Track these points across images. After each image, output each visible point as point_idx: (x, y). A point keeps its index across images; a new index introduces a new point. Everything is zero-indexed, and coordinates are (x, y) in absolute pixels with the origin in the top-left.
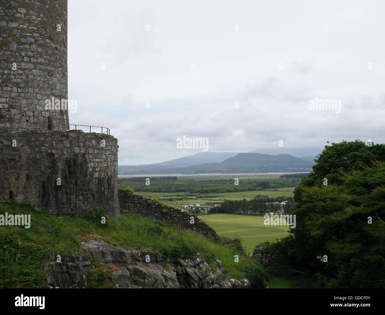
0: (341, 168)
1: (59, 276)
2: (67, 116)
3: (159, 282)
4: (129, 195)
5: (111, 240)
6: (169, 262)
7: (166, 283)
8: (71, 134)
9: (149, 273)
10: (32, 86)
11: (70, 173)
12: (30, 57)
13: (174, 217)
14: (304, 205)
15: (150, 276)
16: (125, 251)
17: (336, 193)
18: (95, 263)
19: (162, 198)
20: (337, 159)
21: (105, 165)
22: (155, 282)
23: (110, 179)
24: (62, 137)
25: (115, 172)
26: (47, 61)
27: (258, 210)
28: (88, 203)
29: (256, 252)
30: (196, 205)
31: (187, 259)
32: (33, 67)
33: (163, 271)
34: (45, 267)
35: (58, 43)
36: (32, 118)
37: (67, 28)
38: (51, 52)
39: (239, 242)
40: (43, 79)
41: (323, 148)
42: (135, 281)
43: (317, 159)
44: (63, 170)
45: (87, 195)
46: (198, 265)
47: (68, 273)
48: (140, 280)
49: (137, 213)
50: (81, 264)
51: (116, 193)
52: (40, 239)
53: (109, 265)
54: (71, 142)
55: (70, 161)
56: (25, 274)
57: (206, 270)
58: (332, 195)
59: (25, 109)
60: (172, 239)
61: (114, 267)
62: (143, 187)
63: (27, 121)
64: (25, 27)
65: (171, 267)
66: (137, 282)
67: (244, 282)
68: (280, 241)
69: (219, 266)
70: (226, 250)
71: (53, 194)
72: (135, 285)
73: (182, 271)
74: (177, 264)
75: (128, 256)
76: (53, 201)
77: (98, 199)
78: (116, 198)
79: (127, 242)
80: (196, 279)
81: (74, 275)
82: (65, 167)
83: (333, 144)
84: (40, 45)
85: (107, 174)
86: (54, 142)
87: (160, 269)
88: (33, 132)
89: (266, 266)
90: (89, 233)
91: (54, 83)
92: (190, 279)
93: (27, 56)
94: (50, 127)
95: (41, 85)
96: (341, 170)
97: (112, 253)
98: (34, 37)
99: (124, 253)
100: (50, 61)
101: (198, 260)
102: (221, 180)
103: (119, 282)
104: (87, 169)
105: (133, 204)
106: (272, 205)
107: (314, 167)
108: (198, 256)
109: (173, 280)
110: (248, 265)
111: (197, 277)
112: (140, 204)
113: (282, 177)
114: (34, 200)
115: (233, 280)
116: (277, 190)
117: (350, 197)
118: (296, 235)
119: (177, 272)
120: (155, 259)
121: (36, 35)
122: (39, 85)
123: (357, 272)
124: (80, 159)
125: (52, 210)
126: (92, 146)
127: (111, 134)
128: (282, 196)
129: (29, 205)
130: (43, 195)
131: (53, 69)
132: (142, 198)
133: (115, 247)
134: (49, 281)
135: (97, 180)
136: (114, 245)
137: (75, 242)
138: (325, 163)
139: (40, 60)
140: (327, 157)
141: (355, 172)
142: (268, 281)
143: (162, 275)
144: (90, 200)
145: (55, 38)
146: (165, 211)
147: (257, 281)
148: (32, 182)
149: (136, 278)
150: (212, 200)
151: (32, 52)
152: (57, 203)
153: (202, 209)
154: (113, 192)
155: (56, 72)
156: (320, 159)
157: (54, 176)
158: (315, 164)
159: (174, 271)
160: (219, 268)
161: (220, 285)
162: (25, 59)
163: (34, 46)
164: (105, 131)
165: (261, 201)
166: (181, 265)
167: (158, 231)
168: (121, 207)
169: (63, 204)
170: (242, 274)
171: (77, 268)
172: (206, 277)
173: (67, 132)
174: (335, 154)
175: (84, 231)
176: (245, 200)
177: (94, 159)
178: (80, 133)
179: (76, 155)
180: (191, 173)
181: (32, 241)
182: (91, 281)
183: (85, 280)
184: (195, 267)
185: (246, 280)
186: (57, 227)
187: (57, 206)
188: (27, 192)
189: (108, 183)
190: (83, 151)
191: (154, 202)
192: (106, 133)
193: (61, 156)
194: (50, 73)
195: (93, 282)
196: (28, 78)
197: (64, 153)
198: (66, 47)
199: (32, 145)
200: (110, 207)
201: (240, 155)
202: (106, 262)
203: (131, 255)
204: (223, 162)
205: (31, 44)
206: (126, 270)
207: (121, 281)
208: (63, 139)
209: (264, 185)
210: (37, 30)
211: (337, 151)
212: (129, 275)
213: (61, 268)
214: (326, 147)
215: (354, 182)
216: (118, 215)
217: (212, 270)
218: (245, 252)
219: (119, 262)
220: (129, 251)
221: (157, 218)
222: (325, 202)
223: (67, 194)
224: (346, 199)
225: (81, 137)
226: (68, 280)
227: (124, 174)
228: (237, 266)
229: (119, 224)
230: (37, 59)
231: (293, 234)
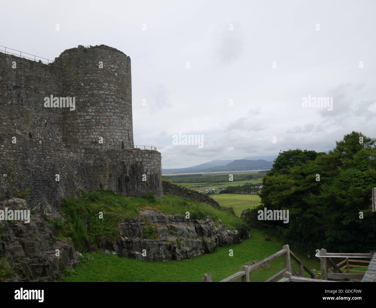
0: (289, 165)
1: (127, 231)
2: (133, 141)
3: (185, 233)
4: (169, 184)
5: (157, 209)
6: (191, 222)
7: (189, 233)
8: (134, 151)
9: (179, 228)
10: (112, 125)
11: (134, 172)
12: (111, 109)
13: (195, 196)
14: (268, 187)
15: (179, 230)
16: (165, 216)
17: (285, 179)
18: (147, 223)
19: (193, 186)
20: (286, 160)
21: (153, 167)
22: (183, 233)
23: (156, 175)
24: (128, 153)
25: (160, 171)
26: (120, 111)
27: (246, 191)
28: (144, 189)
29: (242, 214)
30: (213, 189)
31: (201, 219)
32: (113, 115)
33: (187, 227)
34: (118, 226)
35: (126, 101)
36: (112, 143)
37: (131, 93)
38: (122, 106)
39: (233, 209)
40: (118, 121)
41: (278, 155)
42: (171, 233)
43: (275, 160)
44: (130, 171)
45: (144, 184)
46: (208, 223)
47: (132, 229)
48: (174, 232)
49: (174, 194)
50: (139, 224)
51: (161, 183)
52: (116, 210)
53: (156, 224)
54: (134, 155)
55: (134, 166)
56: (107, 230)
57: (212, 225)
58: (283, 181)
59: (109, 138)
60: (193, 208)
61: (158, 225)
62: (183, 181)
63: (110, 144)
64: (108, 93)
65: (192, 224)
66: (172, 233)
67: (235, 232)
68: (256, 208)
69: (220, 223)
70: (225, 214)
71: (124, 184)
72: (171, 235)
73: (199, 226)
74: (195, 222)
75: (167, 218)
76: (124, 189)
77: (150, 187)
78: (161, 186)
79: (166, 211)
80: (207, 231)
81: (135, 230)
82: (131, 169)
83: (284, 151)
84: (116, 103)
85: (155, 172)
86: (124, 155)
87: (185, 225)
88: (112, 150)
89: (248, 223)
90: (144, 206)
91: (124, 123)
92: (203, 231)
93: (109, 108)
94: (123, 147)
95: (117, 124)
96: (288, 166)
97: (157, 217)
98: (113, 98)
99: (165, 217)
100: (122, 111)
101: (208, 220)
102: (226, 175)
103: (162, 234)
104: (143, 170)
105: (172, 189)
106: (255, 188)
107: (273, 165)
108: (208, 218)
109: (193, 232)
110: (238, 222)
111: (207, 230)
112: (175, 189)
113: (260, 172)
114: (114, 188)
115: (229, 231)
116: (257, 180)
117: (294, 181)
118: (264, 204)
119: (195, 227)
120: (183, 220)
121: (114, 97)
122: (116, 124)
123: (300, 225)
124: (139, 165)
125: (124, 193)
126: (146, 157)
127: (157, 150)
128: (260, 183)
129: (111, 191)
130: (119, 185)
131: (124, 115)
132: (176, 186)
133: (159, 214)
134: (121, 234)
135: (149, 176)
136: (159, 213)
137: (136, 211)
138: (279, 162)
139: (117, 110)
140: (281, 159)
141: (296, 167)
142: (249, 231)
143: (187, 229)
144: (146, 187)
145: (125, 98)
146: (189, 192)
147: (243, 231)
148: (112, 178)
149: (172, 231)
150: (221, 186)
151: (112, 106)
152: (127, 190)
153: (216, 191)
154: (159, 183)
155: (126, 117)
156: (276, 160)
157: (125, 174)
158: (274, 163)
159: (194, 227)
160: (221, 224)
161: (221, 234)
162: (108, 110)
163: (113, 103)
164: (153, 149)
165: (248, 186)
166: (198, 223)
167: (184, 204)
168: (164, 191)
169: (130, 190)
170: (234, 228)
171: (137, 226)
172: (212, 229)
173: (131, 150)
174: (285, 157)
175: (142, 205)
176: (239, 185)
177: (147, 165)
178: (139, 150)
179: (137, 162)
180: (210, 172)
181: (111, 211)
182: (145, 233)
183: (142, 233)
184: (206, 224)
185: (236, 231)
186: (126, 202)
187: (127, 191)
188: (109, 184)
189: (156, 178)
190: (141, 160)
191: (183, 188)
192: (154, 150)
193: (128, 163)
194: (122, 118)
195: (146, 234)
196: (110, 121)
197: (130, 162)
198: (131, 103)
199: (112, 158)
200: (157, 191)
201: (236, 161)
202: (154, 222)
203: (169, 218)
204: (227, 165)
205: (111, 102)
206: (166, 227)
207: (162, 233)
208: (129, 153)
209: (250, 177)
210: (114, 94)
211: (286, 156)
212: (167, 230)
213: (128, 226)
214: (280, 153)
215: (296, 173)
216: (162, 195)
217: (216, 225)
218: (236, 214)
219: (162, 222)
220: (167, 216)
221: (185, 196)
222: (279, 185)
223: (132, 185)
224: (291, 182)
225: (139, 152)
226: (132, 233)
227: (172, 174)
228: (231, 223)
229: (162, 200)
230: (115, 110)
231: (263, 204)
